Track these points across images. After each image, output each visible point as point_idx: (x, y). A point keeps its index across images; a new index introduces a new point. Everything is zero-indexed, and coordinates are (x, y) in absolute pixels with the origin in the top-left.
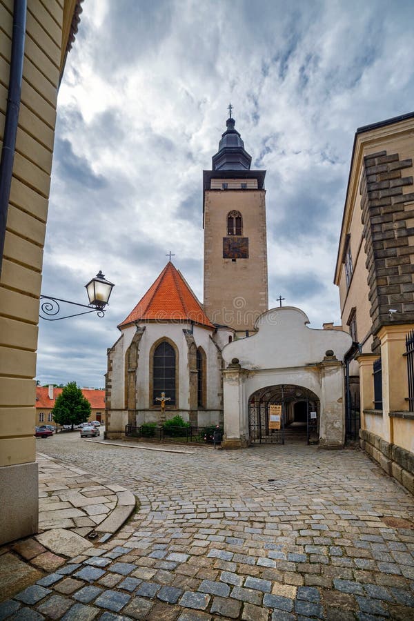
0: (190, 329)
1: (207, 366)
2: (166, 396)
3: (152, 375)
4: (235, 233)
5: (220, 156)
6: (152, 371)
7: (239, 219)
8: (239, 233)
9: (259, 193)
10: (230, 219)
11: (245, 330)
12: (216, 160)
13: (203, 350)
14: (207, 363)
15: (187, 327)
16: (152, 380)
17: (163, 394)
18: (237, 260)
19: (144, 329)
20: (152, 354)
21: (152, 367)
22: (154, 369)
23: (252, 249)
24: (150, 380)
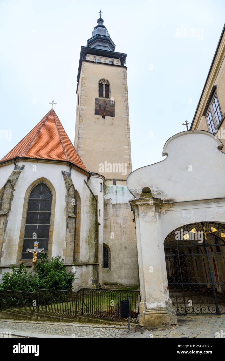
0: (68, 171)
1: (82, 212)
2: (39, 247)
3: (25, 220)
4: (104, 96)
5: (94, 40)
6: (25, 216)
7: (108, 86)
8: (108, 96)
9: (122, 69)
10: (101, 85)
11: (112, 179)
12: (90, 42)
13: (79, 195)
14: (82, 209)
15: (66, 168)
16: (24, 227)
17: (36, 243)
18: (106, 117)
19: (23, 168)
20: (28, 196)
21: (26, 210)
22: (28, 214)
23: (117, 110)
24: (22, 227)
